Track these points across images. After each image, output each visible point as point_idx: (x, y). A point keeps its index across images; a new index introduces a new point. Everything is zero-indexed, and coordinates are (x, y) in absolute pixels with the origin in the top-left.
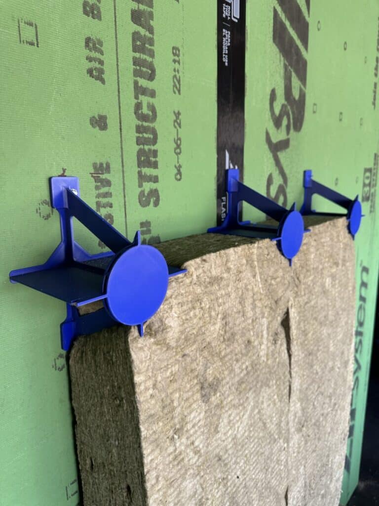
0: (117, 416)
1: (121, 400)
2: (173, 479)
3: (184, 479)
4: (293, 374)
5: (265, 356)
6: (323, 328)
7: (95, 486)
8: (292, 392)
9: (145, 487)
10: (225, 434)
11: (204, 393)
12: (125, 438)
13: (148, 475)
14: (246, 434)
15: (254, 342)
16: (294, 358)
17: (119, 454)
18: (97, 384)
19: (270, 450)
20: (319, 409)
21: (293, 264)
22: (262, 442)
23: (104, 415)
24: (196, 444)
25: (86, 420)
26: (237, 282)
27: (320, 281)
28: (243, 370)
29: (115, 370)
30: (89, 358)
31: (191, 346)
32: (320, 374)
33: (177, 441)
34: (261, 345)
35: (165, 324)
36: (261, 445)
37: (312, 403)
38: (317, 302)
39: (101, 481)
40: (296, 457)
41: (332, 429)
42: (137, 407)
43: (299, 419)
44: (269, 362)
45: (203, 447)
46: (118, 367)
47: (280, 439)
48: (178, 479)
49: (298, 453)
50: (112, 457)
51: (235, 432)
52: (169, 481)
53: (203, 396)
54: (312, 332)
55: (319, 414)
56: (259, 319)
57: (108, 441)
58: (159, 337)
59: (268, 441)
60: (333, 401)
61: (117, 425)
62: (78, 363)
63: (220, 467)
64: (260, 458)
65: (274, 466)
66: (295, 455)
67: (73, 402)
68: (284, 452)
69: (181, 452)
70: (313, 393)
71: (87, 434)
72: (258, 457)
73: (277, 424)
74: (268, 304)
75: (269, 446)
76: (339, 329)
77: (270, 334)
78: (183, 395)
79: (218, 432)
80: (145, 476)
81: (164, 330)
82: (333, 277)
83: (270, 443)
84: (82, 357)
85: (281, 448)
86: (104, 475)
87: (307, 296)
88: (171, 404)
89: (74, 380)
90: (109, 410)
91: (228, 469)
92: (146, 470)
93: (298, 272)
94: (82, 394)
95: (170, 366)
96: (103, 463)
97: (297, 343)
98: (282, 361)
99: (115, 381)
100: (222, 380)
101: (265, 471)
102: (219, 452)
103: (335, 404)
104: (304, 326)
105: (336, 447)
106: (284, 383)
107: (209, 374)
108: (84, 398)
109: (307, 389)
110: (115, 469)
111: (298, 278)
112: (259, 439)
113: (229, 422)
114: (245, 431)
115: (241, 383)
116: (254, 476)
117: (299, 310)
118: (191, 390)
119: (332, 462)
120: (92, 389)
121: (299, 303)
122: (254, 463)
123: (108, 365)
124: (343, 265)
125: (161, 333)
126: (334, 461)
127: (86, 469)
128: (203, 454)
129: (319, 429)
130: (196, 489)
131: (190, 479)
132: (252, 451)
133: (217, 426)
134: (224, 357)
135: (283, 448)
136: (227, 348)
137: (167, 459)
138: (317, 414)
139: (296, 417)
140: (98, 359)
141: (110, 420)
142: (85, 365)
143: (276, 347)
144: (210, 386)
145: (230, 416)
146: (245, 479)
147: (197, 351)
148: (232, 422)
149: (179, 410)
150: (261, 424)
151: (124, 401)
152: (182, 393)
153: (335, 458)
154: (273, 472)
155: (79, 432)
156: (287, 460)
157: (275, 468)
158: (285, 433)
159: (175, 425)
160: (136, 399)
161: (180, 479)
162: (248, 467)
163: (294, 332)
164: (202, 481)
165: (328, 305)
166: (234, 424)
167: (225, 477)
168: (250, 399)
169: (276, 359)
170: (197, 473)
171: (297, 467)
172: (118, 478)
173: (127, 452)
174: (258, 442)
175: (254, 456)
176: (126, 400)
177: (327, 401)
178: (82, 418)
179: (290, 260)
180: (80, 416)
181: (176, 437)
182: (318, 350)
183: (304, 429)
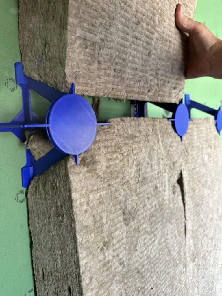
0: (60, 230)
1: (63, 216)
2: (103, 282)
3: (112, 283)
4: (187, 218)
5: (168, 201)
6: (204, 189)
7: (46, 292)
8: (187, 230)
9: (81, 286)
10: (142, 253)
11: (125, 218)
12: (66, 247)
13: (83, 275)
14: (157, 256)
15: (159, 188)
16: (187, 206)
17: (62, 261)
18: (46, 208)
19: (174, 271)
20: (205, 246)
21: (183, 140)
22: (169, 264)
23: (51, 231)
24: (121, 256)
25: (39, 239)
26: (146, 142)
27: (201, 156)
28: (152, 207)
29: (58, 193)
30: (41, 189)
31: (115, 180)
32: (204, 221)
33: (106, 251)
34: (164, 192)
35: (95, 160)
36: (168, 267)
37: (200, 242)
38: (200, 170)
39: (50, 286)
40: (191, 280)
41: (214, 263)
42: (74, 218)
43: (192, 252)
44: (171, 205)
45: (126, 260)
46: (60, 189)
47: (180, 264)
48: (107, 283)
49: (193, 277)
50: (57, 265)
51: (149, 253)
52: (100, 283)
53: (125, 220)
54: (198, 190)
55: (205, 251)
56: (162, 173)
57: (54, 252)
58: (91, 167)
59: (172, 264)
60: (214, 242)
61: (60, 238)
62: (33, 195)
63: (139, 278)
64: (167, 276)
65: (177, 284)
66: (191, 278)
67: (30, 226)
68: (184, 274)
69: (109, 261)
70: (200, 234)
71: (39, 250)
72: (166, 275)
73: (178, 253)
74: (168, 164)
75: (173, 268)
76: (215, 193)
77: (170, 186)
78: (109, 216)
79: (137, 250)
80: (81, 276)
81: (95, 163)
82: (209, 155)
83: (174, 265)
84: (36, 190)
85: (181, 271)
86: (52, 281)
87: (193, 164)
88: (101, 221)
89: (30, 209)
90: (54, 226)
91: (145, 281)
92: (81, 271)
93: (187, 147)
94: (36, 219)
95: (99, 191)
96: (51, 272)
97: (189, 196)
98: (179, 207)
99: (58, 202)
100: (138, 211)
101: (171, 287)
102: (138, 266)
103: (215, 245)
104: (193, 185)
105: (217, 277)
106: (181, 223)
107: (129, 204)
108: (37, 222)
109: (196, 230)
110: (59, 275)
111: (187, 151)
112: (166, 261)
113: (145, 244)
114: (156, 254)
115: (152, 216)
116: (163, 290)
117: (189, 173)
118: (115, 213)
119: (215, 288)
120: (43, 213)
121: (188, 168)
122: (163, 279)
123: (53, 191)
124: (215, 149)
125: (92, 165)
126: (216, 287)
127: (39, 279)
128: (126, 265)
129: (206, 261)
130: (121, 293)
131: (116, 284)
132: (161, 270)
133: (136, 245)
134: (140, 193)
135: (183, 272)
136: (141, 187)
137: (99, 264)
138: (204, 250)
139: (190, 250)
140: (47, 188)
141: (55, 235)
142: (37, 195)
143: (174, 196)
144: (130, 213)
145: (145, 239)
146: (157, 291)
147: (119, 184)
148: (147, 245)
149: (106, 226)
150: (166, 250)
151: (65, 216)
152: (109, 214)
153: (217, 285)
154: (177, 289)
155: (34, 250)
156: (186, 281)
157: (178, 286)
158: (184, 260)
159: (104, 238)
160: (73, 212)
161: (109, 283)
162: (159, 282)
163: (186, 187)
164: (126, 287)
165: (206, 173)
166: (148, 246)
167: (143, 287)
168: (159, 230)
169: (175, 204)
170: (121, 280)
171: (193, 288)
172: (61, 282)
173: (67, 258)
174: (165, 263)
175: (163, 274)
176: (66, 215)
177: (210, 241)
178: (36, 238)
179: (181, 137)
180: (35, 237)
181: (105, 248)
182: (202, 204)
183: (196, 260)
